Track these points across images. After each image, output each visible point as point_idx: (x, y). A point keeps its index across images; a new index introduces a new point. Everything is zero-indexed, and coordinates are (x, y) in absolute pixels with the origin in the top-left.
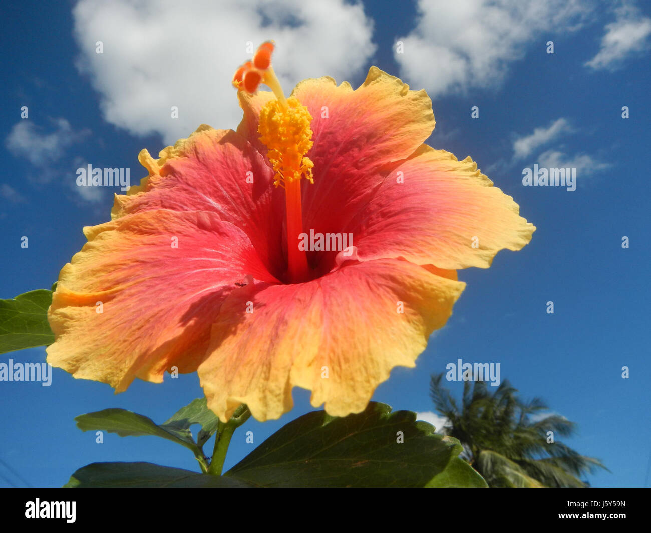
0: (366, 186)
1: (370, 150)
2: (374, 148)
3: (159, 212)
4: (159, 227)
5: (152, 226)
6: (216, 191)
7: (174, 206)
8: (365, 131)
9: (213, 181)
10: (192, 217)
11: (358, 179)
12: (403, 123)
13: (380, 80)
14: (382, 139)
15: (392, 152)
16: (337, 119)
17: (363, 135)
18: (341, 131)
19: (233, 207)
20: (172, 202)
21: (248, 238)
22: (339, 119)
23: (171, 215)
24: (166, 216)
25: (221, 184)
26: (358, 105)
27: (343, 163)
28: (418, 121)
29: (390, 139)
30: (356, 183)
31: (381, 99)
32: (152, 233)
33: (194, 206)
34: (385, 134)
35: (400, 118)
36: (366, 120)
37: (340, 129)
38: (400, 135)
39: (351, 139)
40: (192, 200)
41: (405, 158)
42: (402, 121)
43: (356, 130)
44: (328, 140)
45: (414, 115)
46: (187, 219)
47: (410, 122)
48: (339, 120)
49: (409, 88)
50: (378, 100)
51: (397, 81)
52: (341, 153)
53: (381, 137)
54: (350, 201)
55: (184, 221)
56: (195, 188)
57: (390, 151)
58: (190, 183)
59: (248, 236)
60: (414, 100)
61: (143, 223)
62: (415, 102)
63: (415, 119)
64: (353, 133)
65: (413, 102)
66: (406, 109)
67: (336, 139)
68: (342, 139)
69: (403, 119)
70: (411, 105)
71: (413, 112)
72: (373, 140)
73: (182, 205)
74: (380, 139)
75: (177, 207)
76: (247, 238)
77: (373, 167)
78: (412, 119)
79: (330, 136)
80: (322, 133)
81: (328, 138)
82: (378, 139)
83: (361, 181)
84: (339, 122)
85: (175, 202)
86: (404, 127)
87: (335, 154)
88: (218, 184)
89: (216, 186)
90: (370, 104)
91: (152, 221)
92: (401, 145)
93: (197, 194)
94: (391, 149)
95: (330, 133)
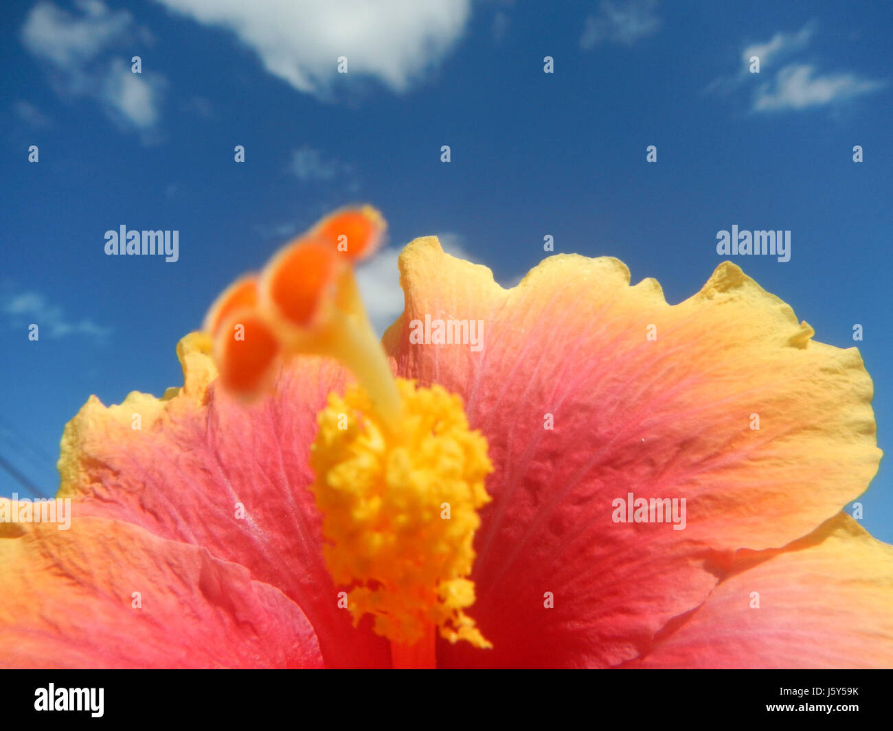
0: (649, 594)
1: (681, 484)
2: (692, 483)
3: (115, 528)
4: (96, 571)
5: (85, 560)
6: (270, 494)
7: (161, 515)
8: (676, 425)
9: (275, 464)
10: (184, 561)
11: (631, 560)
12: (787, 428)
13: (740, 298)
14: (720, 462)
15: (742, 509)
16: (610, 375)
17: (669, 436)
18: (612, 410)
19: (298, 544)
20: (163, 499)
21: (315, 636)
22: (616, 376)
23: (138, 544)
24: (124, 543)
25: (289, 475)
26: (671, 351)
27: (600, 501)
28: (828, 433)
29: (743, 466)
30: (622, 570)
31: (733, 346)
32: (79, 583)
33: (204, 524)
34: (733, 450)
35: (780, 414)
36: (686, 397)
37: (612, 404)
38: (773, 461)
39: (635, 440)
40: (205, 507)
41: (779, 545)
42: (786, 423)
43: (656, 418)
44: (577, 426)
45: (819, 413)
46: (170, 565)
47: (805, 428)
48: (614, 380)
49: (812, 335)
50: (727, 348)
51: (783, 311)
52: (599, 470)
53: (717, 455)
54: (594, 618)
55: (161, 569)
56: (227, 473)
57: (738, 505)
58: (223, 455)
59: (316, 631)
60: (824, 370)
61: (71, 545)
62: (830, 378)
63: (822, 426)
64: (642, 423)
65: (822, 376)
66: (800, 393)
67: (596, 430)
68: (611, 433)
69: (789, 419)
70: (814, 382)
71: (818, 405)
72: (695, 458)
73: (180, 518)
74: (711, 460)
75: (167, 518)
76: (310, 636)
77: (681, 542)
78: (813, 422)
79: (582, 416)
80: (565, 404)
81: (577, 421)
82: (710, 457)
83: (635, 572)
84: (616, 384)
85: (167, 502)
86: (787, 441)
87: (585, 470)
88: (282, 474)
89: (275, 481)
90: (703, 353)
91: (91, 549)
92: (774, 495)
93: (225, 492)
94: (739, 500)
95: (584, 408)
